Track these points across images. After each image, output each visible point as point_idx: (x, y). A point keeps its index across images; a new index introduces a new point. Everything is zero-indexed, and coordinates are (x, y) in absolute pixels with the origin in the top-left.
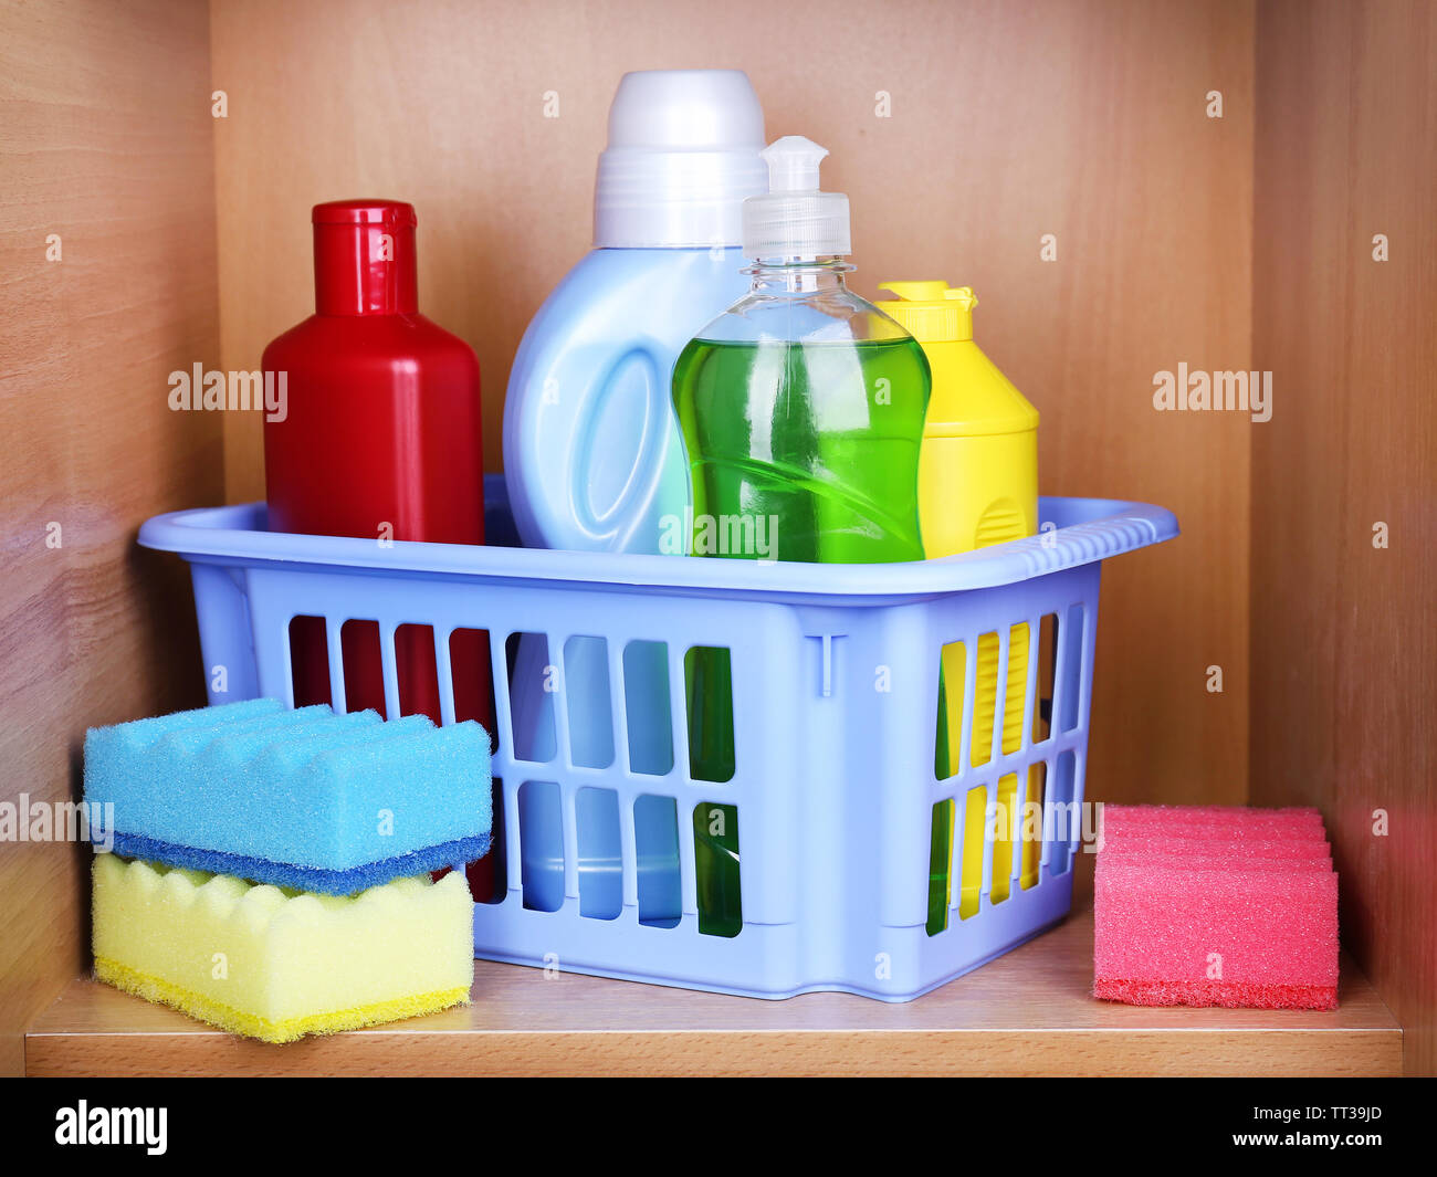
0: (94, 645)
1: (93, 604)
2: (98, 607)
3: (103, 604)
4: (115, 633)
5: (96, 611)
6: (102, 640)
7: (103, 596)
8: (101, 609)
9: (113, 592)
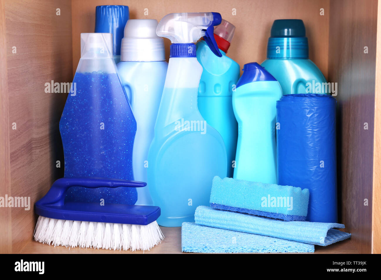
0: (39, 157)
1: (39, 146)
2: (41, 147)
3: (42, 147)
4: (45, 154)
5: (40, 148)
6: (41, 155)
7: (42, 145)
8: (41, 148)
9: (44, 143)
